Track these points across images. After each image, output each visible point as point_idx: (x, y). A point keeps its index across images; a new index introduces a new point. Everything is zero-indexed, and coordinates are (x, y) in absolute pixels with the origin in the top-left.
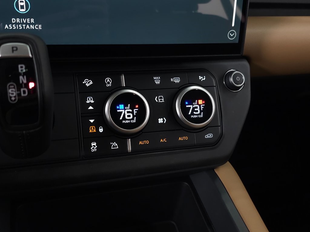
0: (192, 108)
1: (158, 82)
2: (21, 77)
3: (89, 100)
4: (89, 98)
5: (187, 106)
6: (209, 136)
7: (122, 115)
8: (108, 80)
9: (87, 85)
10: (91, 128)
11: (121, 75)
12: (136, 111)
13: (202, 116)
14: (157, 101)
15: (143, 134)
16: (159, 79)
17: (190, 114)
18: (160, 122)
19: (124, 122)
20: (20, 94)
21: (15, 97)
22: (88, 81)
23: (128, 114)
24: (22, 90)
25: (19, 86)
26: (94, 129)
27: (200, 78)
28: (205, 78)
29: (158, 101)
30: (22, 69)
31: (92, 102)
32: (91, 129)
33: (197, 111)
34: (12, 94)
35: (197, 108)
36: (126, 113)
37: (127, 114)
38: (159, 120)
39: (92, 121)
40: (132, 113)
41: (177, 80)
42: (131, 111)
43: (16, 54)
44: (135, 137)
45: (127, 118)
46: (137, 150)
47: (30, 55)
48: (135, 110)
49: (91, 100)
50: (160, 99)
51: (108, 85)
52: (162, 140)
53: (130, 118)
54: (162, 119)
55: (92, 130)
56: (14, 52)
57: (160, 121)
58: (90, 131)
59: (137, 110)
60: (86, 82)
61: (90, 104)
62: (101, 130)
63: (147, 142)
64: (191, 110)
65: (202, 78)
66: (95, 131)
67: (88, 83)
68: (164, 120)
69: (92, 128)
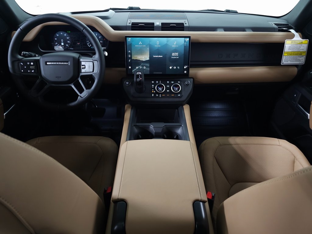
1: (168, 83)
5: (174, 88)
6: (179, 95)
7: (159, 89)
8: (157, 82)
11: (160, 80)
13: (177, 90)
14: (167, 86)
17: (174, 90)
30: (140, 76)
35: (176, 88)
39: (153, 90)
41: (173, 82)
43: (139, 74)
44: (162, 94)
46: (162, 97)
52: (168, 95)
54: (168, 90)
55: (153, 92)
59: (162, 88)
61: (153, 86)
63: (164, 95)
65: (179, 82)
67: (153, 82)
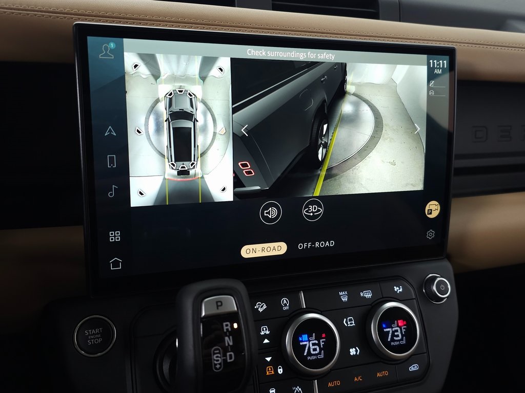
0: (391, 332)
1: (345, 299)
2: (227, 338)
3: (263, 330)
4: (263, 328)
5: (385, 330)
6: (414, 368)
7: (307, 348)
8: (285, 302)
9: (261, 310)
10: (268, 368)
11: (299, 292)
12: (323, 342)
13: (404, 342)
14: (346, 325)
15: (332, 371)
16: (346, 295)
17: (389, 340)
18: (352, 354)
19: (309, 358)
20: (226, 360)
21: (220, 364)
22: (260, 304)
23: (314, 347)
24: (228, 354)
25: (225, 350)
26: (271, 370)
27: (396, 289)
28: (401, 289)
29: (348, 324)
30: (227, 327)
31: (268, 332)
32: (268, 371)
33: (398, 336)
34: (218, 361)
35: (397, 331)
36: (311, 345)
37: (312, 347)
38: (351, 350)
39: (269, 359)
40: (319, 345)
41: (368, 295)
42: (317, 342)
43: (222, 310)
44: (322, 378)
45: (312, 352)
47: (236, 309)
48: (321, 341)
49: (266, 330)
50: (349, 322)
51: (285, 308)
52: (356, 379)
53: (316, 352)
54: (354, 349)
56: (219, 307)
57: (353, 352)
58: (268, 374)
59: (324, 340)
60: (259, 307)
61: (266, 336)
62: (280, 371)
63: (338, 383)
64: (390, 335)
65: (398, 288)
66: (273, 373)
67: (261, 307)
68: (356, 351)
69: (270, 370)
